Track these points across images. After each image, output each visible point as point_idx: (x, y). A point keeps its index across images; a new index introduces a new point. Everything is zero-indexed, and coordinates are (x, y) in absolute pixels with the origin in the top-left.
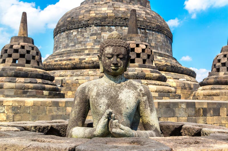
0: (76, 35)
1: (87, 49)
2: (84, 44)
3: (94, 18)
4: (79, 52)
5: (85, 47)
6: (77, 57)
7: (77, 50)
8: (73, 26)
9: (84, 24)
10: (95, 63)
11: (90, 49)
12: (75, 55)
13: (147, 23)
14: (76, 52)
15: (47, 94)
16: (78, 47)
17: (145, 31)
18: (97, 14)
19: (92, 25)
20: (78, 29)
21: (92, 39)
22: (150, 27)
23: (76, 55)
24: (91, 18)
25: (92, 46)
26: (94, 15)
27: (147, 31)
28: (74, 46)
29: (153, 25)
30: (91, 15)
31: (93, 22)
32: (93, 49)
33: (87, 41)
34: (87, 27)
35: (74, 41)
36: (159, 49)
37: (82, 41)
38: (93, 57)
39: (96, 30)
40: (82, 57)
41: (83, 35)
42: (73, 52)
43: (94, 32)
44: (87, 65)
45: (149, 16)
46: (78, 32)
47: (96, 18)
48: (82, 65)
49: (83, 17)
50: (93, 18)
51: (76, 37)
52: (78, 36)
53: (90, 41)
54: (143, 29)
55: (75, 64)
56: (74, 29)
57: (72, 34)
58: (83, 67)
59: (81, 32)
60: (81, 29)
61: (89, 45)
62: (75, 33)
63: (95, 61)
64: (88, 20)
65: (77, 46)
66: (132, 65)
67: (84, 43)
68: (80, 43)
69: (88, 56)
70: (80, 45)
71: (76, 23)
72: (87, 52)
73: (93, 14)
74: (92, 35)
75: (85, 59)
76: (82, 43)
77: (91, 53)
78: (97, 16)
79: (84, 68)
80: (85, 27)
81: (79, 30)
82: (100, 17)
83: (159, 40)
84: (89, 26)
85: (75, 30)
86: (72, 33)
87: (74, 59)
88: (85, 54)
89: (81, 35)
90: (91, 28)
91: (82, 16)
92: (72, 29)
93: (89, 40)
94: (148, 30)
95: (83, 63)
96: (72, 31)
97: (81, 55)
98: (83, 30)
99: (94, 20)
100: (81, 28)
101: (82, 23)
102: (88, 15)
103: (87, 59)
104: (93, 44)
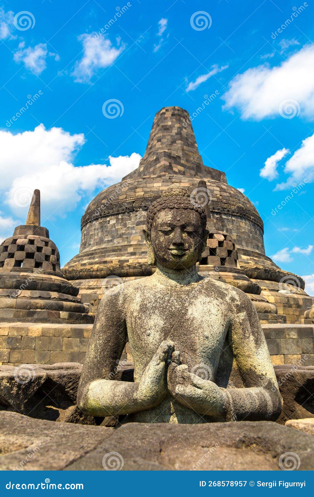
0: (114, 224)
1: (131, 245)
2: (127, 238)
3: (143, 198)
4: (118, 251)
5: (128, 242)
6: (116, 258)
7: (116, 248)
8: (111, 212)
9: (126, 208)
10: (144, 266)
11: (136, 245)
12: (113, 254)
13: (223, 205)
14: (114, 251)
15: (66, 317)
16: (118, 242)
17: (221, 217)
18: (146, 192)
19: (138, 209)
20: (117, 216)
21: (139, 230)
22: (228, 211)
23: (115, 254)
24: (138, 199)
25: (139, 241)
26: (143, 193)
27: (224, 217)
28: (111, 241)
29: (233, 207)
30: (137, 194)
31: (141, 204)
32: (140, 245)
33: (131, 234)
34: (132, 212)
35: (111, 233)
36: (244, 243)
37: (123, 234)
38: (141, 258)
39: (144, 215)
40: (123, 258)
41: (126, 224)
42: (109, 251)
43: (142, 219)
44: (131, 270)
45: (225, 194)
46: (118, 219)
47: (145, 198)
48: (124, 271)
49: (126, 198)
50: (140, 198)
51: (115, 227)
52: (118, 226)
53: (136, 233)
54: (217, 213)
55: (112, 269)
56: (112, 215)
57: (109, 224)
58: (125, 273)
59: (122, 219)
60: (122, 215)
61: (134, 239)
62: (113, 222)
63: (144, 264)
64: (134, 202)
65: (115, 241)
66: (203, 267)
67: (126, 236)
68: (121, 236)
69: (133, 257)
70: (120, 240)
71: (114, 206)
72: (130, 250)
73: (140, 193)
74: (138, 224)
75: (128, 261)
76: (124, 236)
77: (137, 251)
78: (147, 196)
79: (127, 275)
80: (128, 213)
81: (120, 217)
82: (151, 197)
83: (243, 230)
84: (134, 210)
85: (113, 217)
86: (109, 221)
87: (112, 262)
88: (128, 253)
89: (123, 223)
90: (138, 213)
91: (124, 196)
92: (108, 216)
93: (134, 232)
94: (225, 214)
95: (125, 267)
96: (108, 219)
97: (122, 255)
98: (126, 217)
99: (142, 202)
100: (121, 213)
101: (124, 206)
102: (132, 193)
103: (131, 261)
104: (140, 238)
